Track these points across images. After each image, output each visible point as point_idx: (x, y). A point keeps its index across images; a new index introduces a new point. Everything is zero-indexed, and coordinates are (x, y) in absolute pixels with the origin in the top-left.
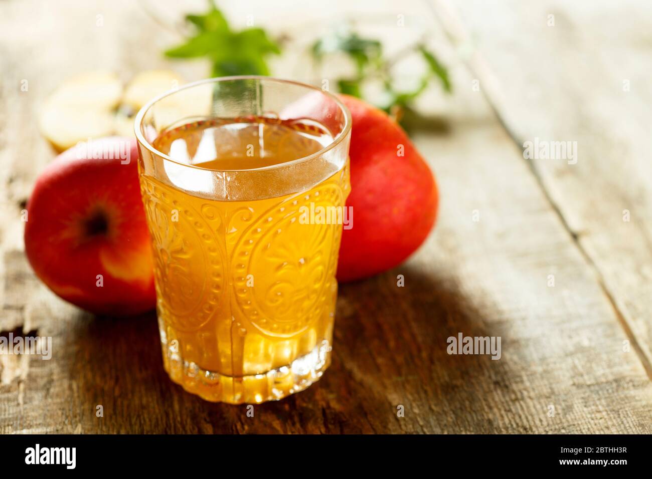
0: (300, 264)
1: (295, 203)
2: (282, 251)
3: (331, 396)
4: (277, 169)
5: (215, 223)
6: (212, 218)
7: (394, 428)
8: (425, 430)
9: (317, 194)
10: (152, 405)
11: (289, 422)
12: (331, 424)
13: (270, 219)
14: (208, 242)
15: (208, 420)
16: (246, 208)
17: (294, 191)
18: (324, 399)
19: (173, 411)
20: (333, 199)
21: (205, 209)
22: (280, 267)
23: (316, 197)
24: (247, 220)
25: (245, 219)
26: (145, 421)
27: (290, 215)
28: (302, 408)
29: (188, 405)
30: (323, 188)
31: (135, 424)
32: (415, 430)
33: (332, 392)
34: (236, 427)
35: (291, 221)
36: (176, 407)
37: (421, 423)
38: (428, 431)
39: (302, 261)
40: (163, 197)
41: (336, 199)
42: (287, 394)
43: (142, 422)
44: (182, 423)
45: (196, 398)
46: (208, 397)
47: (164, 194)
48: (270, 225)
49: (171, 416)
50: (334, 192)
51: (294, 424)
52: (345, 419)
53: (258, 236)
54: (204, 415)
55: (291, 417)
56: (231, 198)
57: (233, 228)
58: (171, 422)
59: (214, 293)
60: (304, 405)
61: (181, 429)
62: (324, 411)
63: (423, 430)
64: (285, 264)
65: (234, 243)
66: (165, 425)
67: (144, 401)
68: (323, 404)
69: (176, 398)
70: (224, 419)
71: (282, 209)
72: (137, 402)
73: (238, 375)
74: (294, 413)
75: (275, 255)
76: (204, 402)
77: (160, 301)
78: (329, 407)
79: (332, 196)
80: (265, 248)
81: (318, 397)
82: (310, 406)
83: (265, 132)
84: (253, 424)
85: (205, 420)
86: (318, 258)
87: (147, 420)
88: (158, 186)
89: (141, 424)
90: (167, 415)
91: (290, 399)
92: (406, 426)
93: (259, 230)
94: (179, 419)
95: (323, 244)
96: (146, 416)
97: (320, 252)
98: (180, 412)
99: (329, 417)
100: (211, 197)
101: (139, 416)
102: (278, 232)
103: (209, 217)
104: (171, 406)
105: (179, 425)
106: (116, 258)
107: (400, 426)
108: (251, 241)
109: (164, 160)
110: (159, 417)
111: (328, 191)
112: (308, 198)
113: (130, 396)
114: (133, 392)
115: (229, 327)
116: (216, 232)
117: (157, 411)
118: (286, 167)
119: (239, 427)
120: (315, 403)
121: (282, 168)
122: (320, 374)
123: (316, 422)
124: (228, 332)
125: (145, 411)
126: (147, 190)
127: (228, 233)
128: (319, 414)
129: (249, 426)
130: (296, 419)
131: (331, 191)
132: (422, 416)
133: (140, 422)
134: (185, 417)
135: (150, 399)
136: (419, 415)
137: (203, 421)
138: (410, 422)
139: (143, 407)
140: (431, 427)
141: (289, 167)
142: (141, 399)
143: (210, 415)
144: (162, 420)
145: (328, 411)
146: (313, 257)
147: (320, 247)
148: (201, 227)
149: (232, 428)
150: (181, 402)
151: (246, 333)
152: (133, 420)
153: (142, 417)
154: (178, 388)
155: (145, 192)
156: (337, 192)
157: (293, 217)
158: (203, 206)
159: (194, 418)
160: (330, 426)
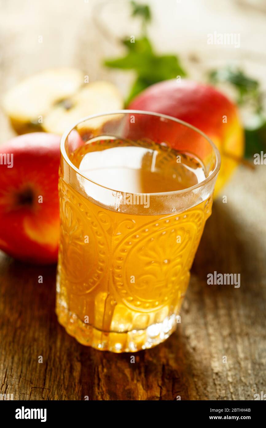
0: (164, 263)
1: (168, 221)
2: (152, 253)
3: (171, 356)
4: (158, 197)
5: (107, 226)
6: (105, 222)
7: (211, 391)
8: (234, 397)
9: (185, 216)
10: (41, 339)
11: (137, 371)
12: (167, 378)
13: (147, 230)
14: (99, 237)
15: (79, 358)
16: (131, 220)
17: (168, 213)
18: (166, 357)
19: (56, 347)
20: (196, 220)
21: (101, 215)
22: (149, 263)
23: (184, 218)
24: (129, 228)
25: (128, 227)
26: (33, 351)
27: (162, 229)
28: (149, 362)
29: (67, 344)
30: (191, 213)
31: (27, 352)
32: (227, 395)
33: (172, 352)
34: (98, 368)
35: (162, 234)
36: (59, 344)
37: (232, 390)
38: (235, 398)
39: (166, 261)
40: (72, 198)
41: (199, 220)
42: (140, 349)
43: (32, 351)
44: (59, 358)
45: (73, 340)
46: (83, 341)
47: (73, 197)
48: (145, 234)
49: (53, 351)
50: (198, 215)
51: (140, 373)
52: (177, 377)
53: (137, 240)
54: (77, 354)
55: (139, 368)
56: (120, 211)
57: (119, 231)
58: (53, 355)
59: (98, 273)
60: (151, 359)
61: (58, 363)
62: (164, 366)
63: (232, 397)
64: (153, 262)
65: (117, 242)
66: (47, 358)
67: (36, 335)
68: (164, 361)
69: (59, 337)
70: (90, 360)
71: (157, 225)
72: (31, 334)
73: (106, 331)
74: (142, 364)
75: (147, 255)
76: (79, 344)
77: (60, 267)
78: (168, 364)
79: (196, 218)
80: (140, 249)
81: (162, 355)
82: (155, 361)
83: (158, 156)
84: (111, 368)
85: (77, 358)
86: (178, 260)
87: (36, 351)
88: (69, 190)
89: (30, 354)
90: (51, 349)
91: (141, 353)
92: (220, 390)
93: (137, 236)
94: (58, 354)
95: (184, 251)
96: (35, 347)
97: (181, 256)
98: (61, 348)
99: (167, 372)
100: (106, 207)
101: (30, 347)
102: (151, 239)
103: (102, 221)
104: (55, 342)
105: (57, 360)
106: (35, 225)
107: (216, 390)
108: (130, 243)
109: (77, 174)
110: (45, 350)
111: (193, 215)
112: (177, 219)
113: (27, 329)
114: (30, 326)
115: (104, 298)
116: (106, 233)
117: (44, 345)
118: (165, 196)
119: (100, 369)
120: (159, 359)
121: (162, 196)
122: (167, 337)
123: (156, 375)
124: (104, 302)
125: (36, 344)
126: (62, 190)
127: (115, 234)
128: (160, 369)
129: (108, 369)
130: (143, 370)
131: (196, 215)
132: (233, 384)
133: (30, 351)
134: (63, 353)
135: (41, 334)
136: (231, 383)
137: (75, 359)
138: (224, 388)
139: (35, 340)
140: (238, 395)
141: (167, 196)
142: (34, 333)
143: (82, 354)
144: (46, 352)
145: (166, 368)
146: (175, 259)
147: (181, 253)
148: (96, 226)
149: (95, 369)
150: (63, 340)
151: (116, 304)
152: (26, 349)
153: (32, 348)
154: (63, 329)
155: (61, 190)
156: (200, 216)
157: (164, 231)
158: (99, 212)
159: (69, 355)
160: (166, 380)
